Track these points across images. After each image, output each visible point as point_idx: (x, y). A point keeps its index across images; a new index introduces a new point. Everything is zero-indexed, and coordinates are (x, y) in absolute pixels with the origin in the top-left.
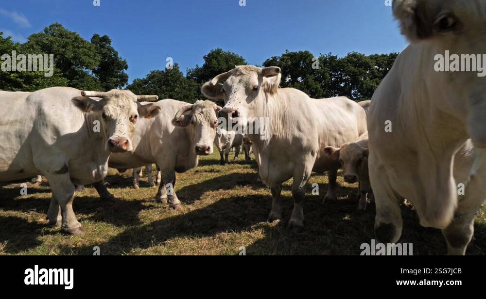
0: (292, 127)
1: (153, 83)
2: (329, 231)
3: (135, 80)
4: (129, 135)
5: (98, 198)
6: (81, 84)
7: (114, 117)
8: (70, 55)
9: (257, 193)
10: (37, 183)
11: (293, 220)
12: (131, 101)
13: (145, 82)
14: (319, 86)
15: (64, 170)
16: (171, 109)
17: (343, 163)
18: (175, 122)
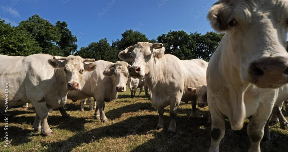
0: (169, 77)
1: (92, 50)
2: (190, 135)
3: (82, 48)
4: (79, 81)
5: (61, 117)
6: (50, 50)
7: (71, 71)
8: (43, 33)
9: (151, 114)
10: (26, 108)
11: (170, 128)
12: (80, 62)
13: (87, 49)
14: (190, 52)
15: (43, 100)
16: (102, 66)
17: (197, 96)
18: (105, 73)
